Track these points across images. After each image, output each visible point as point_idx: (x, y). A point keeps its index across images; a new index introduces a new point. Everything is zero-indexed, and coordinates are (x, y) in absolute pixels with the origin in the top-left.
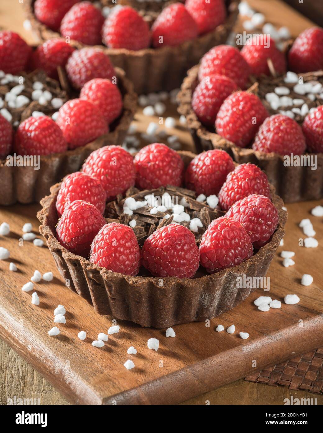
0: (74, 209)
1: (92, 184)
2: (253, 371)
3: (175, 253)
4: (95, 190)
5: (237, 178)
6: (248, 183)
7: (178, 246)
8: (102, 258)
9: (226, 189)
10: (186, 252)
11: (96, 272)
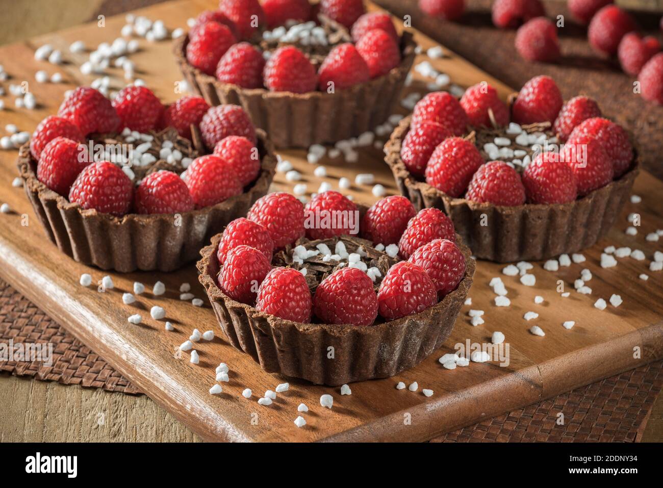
0: (238, 254)
1: (257, 230)
2: (438, 433)
3: (351, 298)
4: (262, 237)
5: (419, 223)
6: (431, 228)
7: (353, 291)
8: (269, 304)
9: (407, 236)
10: (363, 297)
11: (262, 320)
